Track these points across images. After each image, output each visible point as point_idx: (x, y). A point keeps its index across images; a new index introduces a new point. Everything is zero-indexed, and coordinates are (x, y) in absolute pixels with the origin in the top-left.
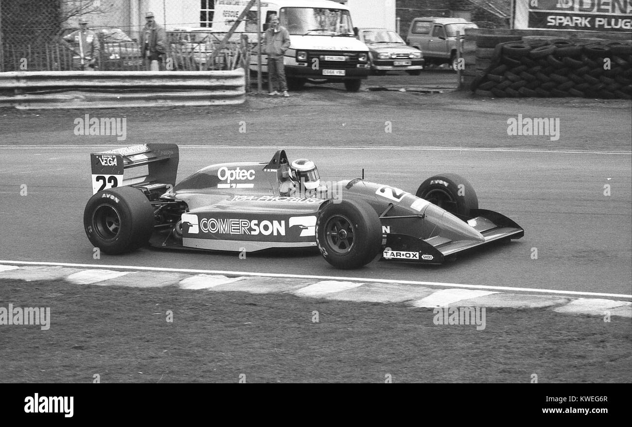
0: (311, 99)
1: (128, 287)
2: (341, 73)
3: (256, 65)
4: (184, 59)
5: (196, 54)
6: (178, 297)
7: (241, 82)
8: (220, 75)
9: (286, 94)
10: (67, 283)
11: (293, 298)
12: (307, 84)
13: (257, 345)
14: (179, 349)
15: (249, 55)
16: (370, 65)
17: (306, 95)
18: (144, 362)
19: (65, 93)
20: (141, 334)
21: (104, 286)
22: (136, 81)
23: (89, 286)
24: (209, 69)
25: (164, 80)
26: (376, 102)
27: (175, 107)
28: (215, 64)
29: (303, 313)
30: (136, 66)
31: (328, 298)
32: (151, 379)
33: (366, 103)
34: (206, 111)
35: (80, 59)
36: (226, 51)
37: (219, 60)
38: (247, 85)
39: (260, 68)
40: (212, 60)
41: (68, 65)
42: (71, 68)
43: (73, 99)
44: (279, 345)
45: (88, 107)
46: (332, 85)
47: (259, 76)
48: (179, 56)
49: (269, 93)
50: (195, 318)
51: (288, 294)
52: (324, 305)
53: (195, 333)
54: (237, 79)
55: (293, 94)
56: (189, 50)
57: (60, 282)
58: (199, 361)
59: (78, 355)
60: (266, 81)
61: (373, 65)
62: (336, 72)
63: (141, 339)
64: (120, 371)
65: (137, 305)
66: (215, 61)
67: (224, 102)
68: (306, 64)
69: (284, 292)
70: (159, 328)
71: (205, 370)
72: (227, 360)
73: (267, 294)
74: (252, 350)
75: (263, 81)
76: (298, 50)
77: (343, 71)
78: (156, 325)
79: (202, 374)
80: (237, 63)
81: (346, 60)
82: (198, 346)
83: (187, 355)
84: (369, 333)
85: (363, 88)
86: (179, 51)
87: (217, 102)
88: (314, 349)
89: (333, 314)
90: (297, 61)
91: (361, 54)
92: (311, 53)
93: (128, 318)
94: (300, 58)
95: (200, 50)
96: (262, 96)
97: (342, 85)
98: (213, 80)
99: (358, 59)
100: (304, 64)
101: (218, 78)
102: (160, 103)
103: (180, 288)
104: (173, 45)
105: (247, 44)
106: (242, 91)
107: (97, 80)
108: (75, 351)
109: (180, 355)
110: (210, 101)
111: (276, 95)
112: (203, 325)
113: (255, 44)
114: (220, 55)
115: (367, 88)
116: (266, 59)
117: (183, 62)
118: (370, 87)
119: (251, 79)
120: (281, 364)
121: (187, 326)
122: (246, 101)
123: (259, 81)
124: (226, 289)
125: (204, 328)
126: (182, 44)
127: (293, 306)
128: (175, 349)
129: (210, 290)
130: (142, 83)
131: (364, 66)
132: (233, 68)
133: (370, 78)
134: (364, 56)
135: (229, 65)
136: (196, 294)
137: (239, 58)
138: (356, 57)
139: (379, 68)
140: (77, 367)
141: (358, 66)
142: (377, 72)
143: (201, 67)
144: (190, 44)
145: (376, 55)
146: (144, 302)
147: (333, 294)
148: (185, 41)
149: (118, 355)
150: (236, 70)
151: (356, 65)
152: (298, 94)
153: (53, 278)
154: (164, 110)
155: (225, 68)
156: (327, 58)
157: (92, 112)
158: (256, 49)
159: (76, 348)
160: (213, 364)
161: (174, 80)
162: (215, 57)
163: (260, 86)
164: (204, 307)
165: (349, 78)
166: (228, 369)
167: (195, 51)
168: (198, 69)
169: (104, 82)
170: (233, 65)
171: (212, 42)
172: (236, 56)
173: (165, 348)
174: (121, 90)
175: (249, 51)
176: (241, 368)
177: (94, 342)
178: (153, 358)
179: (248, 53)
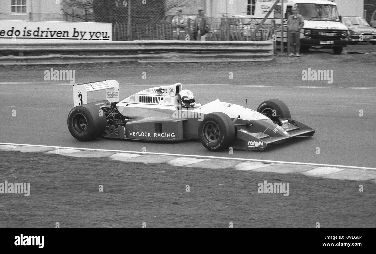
0: (313, 58)
1: (205, 168)
2: (331, 43)
3: (280, 38)
4: (238, 33)
5: (245, 31)
6: (235, 175)
7: (271, 48)
8: (259, 44)
9: (298, 55)
10: (169, 165)
11: (303, 177)
12: (310, 49)
13: (281, 204)
14: (236, 206)
15: (276, 32)
16: (348, 38)
17: (310, 56)
18: (214, 213)
19: (168, 53)
20: (212, 196)
21: (191, 167)
22: (209, 47)
23: (181, 167)
24: (252, 40)
25: (226, 46)
26: (352, 60)
27: (232, 62)
28: (256, 37)
29: (309, 186)
30: (209, 38)
31: (324, 177)
32: (219, 223)
33: (346, 61)
34: (251, 65)
35: (176, 32)
36: (263, 29)
37: (258, 34)
38: (274, 50)
39: (282, 39)
40: (254, 35)
41: (169, 37)
42: (171, 38)
43: (172, 57)
44: (295, 204)
45: (181, 62)
46: (325, 50)
47: (282, 44)
48: (235, 32)
49: (288, 54)
50: (245, 187)
51: (299, 175)
52: (321, 181)
53: (245, 196)
54: (269, 46)
55: (301, 55)
56: (241, 29)
57: (164, 164)
58: (248, 213)
59: (176, 207)
60: (286, 47)
61: (350, 38)
62: (328, 43)
63: (212, 199)
64: (200, 218)
65: (210, 179)
66: (256, 35)
67: (261, 59)
68: (310, 38)
69: (298, 173)
70: (223, 193)
71: (250, 218)
72: (264, 213)
73: (287, 174)
74: (278, 207)
75: (284, 47)
76: (305, 29)
77: (332, 42)
78: (222, 191)
79: (249, 221)
80: (269, 36)
81: (334, 35)
82: (247, 204)
83: (240, 209)
84: (348, 199)
85: (344, 51)
86: (235, 29)
87: (257, 60)
88: (315, 208)
89: (327, 187)
90: (305, 35)
91: (343, 32)
92: (314, 31)
93: (205, 187)
94: (307, 34)
95: (247, 28)
96: (283, 56)
97: (331, 50)
98: (254, 46)
99: (341, 34)
100: (309, 38)
101: (258, 45)
102: (223, 60)
103: (236, 169)
104: (232, 26)
105: (275, 25)
106: (271, 53)
107: (186, 46)
108: (174, 205)
109: (236, 209)
110: (253, 59)
111: (292, 55)
112: (250, 192)
113: (280, 25)
114: (259, 31)
115: (347, 52)
116: (286, 34)
117: (237, 36)
118: (348, 51)
119: (277, 46)
120: (296, 216)
121: (240, 192)
122: (274, 59)
123: (282, 47)
124: (263, 171)
125: (250, 193)
126: (237, 25)
127: (303, 181)
128: (233, 205)
129: (254, 171)
130: (213, 48)
131: (345, 39)
132: (266, 39)
133: (349, 46)
134: (345, 33)
135: (264, 37)
136: (245, 173)
137: (270, 33)
138: (340, 34)
139: (353, 40)
140: (175, 215)
141: (341, 39)
142: (352, 42)
143: (248, 39)
144: (241, 25)
145: (352, 32)
146: (214, 177)
147: (327, 175)
148: (238, 23)
149: (199, 208)
150: (268, 41)
151: (340, 38)
152: (305, 55)
153: (160, 162)
154: (226, 64)
155: (262, 39)
156: (323, 34)
157: (183, 65)
158: (280, 28)
159: (174, 203)
160: (255, 215)
161: (232, 46)
162: (256, 33)
163: (282, 50)
164: (250, 181)
165: (335, 46)
166: (264, 218)
167: (244, 29)
168: (246, 40)
169: (190, 47)
170: (267, 38)
171: (254, 24)
172: (268, 32)
173: (227, 205)
174: (200, 52)
175: (276, 29)
176: (271, 218)
177: (185, 200)
178: (220, 210)
179: (275, 31)
